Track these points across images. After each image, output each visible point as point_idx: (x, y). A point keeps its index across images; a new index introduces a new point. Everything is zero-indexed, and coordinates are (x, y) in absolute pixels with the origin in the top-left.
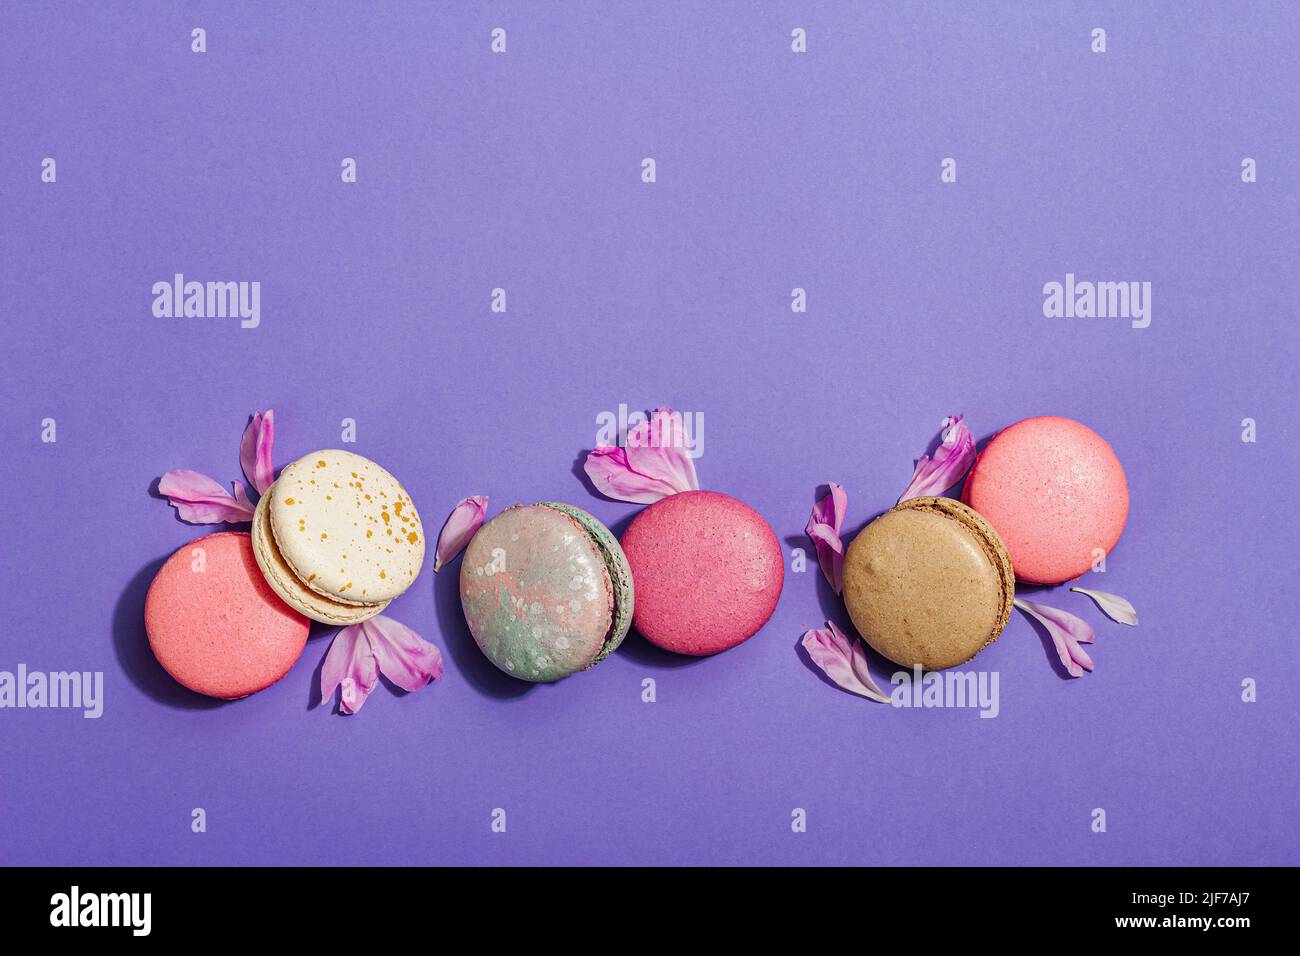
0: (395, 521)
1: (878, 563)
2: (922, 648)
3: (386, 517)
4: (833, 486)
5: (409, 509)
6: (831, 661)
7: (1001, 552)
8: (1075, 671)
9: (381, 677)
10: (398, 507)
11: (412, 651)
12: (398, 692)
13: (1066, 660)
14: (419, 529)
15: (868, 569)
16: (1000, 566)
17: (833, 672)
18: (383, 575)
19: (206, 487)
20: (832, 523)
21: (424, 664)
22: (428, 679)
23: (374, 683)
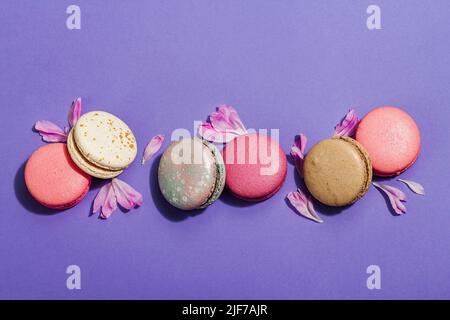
0: (125, 139)
1: (317, 160)
2: (334, 195)
3: (121, 137)
4: (302, 135)
5: (131, 136)
6: (298, 205)
7: (367, 157)
8: (398, 212)
9: (118, 204)
10: (127, 135)
11: (131, 195)
12: (124, 210)
13: (394, 207)
14: (135, 144)
15: (313, 163)
16: (366, 162)
17: (299, 209)
18: (117, 157)
19: (54, 128)
20: (300, 147)
21: (135, 200)
22: (137, 206)
23: (115, 207)
